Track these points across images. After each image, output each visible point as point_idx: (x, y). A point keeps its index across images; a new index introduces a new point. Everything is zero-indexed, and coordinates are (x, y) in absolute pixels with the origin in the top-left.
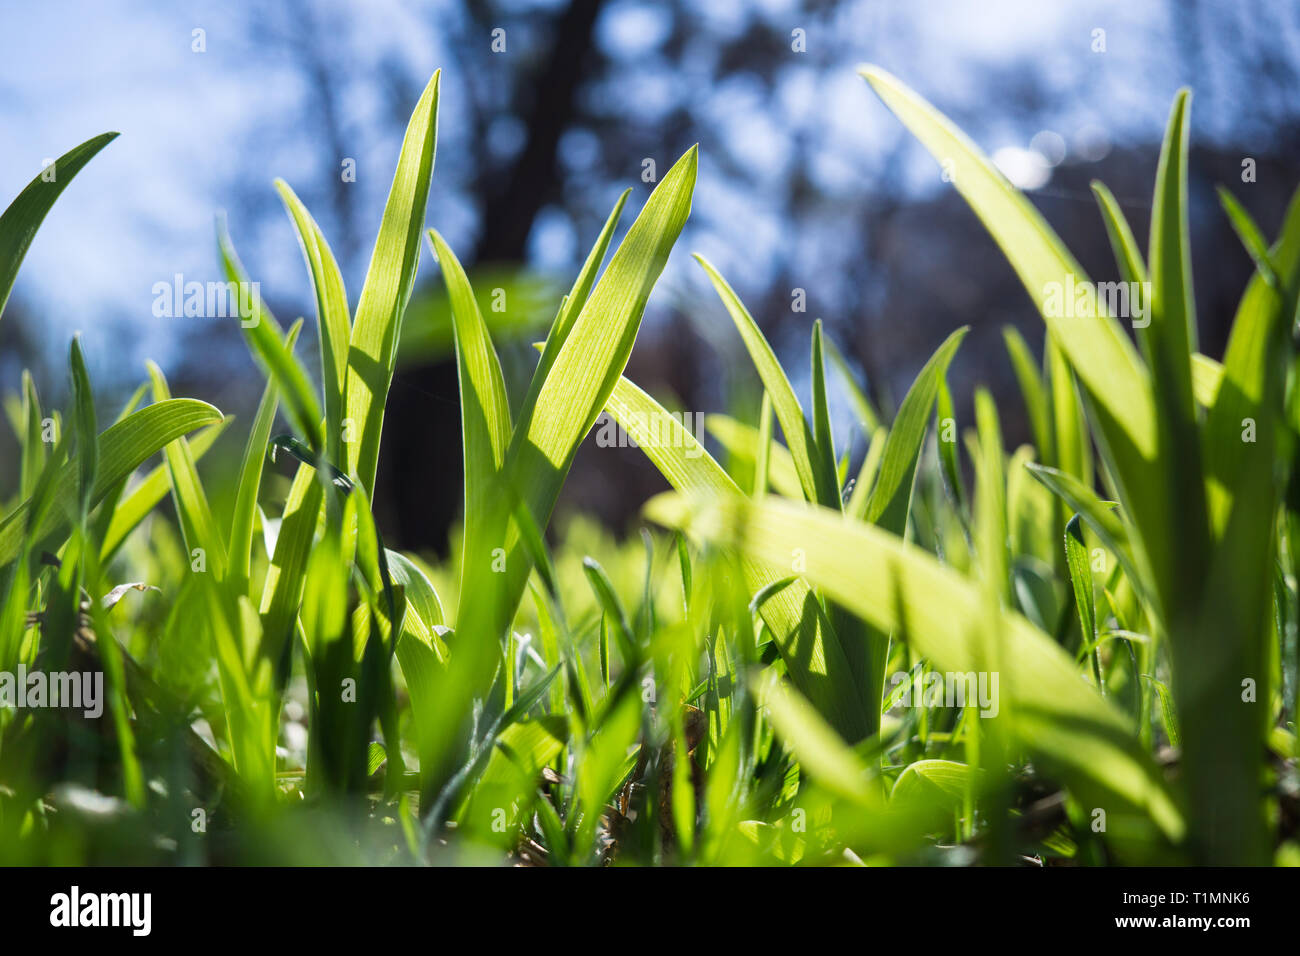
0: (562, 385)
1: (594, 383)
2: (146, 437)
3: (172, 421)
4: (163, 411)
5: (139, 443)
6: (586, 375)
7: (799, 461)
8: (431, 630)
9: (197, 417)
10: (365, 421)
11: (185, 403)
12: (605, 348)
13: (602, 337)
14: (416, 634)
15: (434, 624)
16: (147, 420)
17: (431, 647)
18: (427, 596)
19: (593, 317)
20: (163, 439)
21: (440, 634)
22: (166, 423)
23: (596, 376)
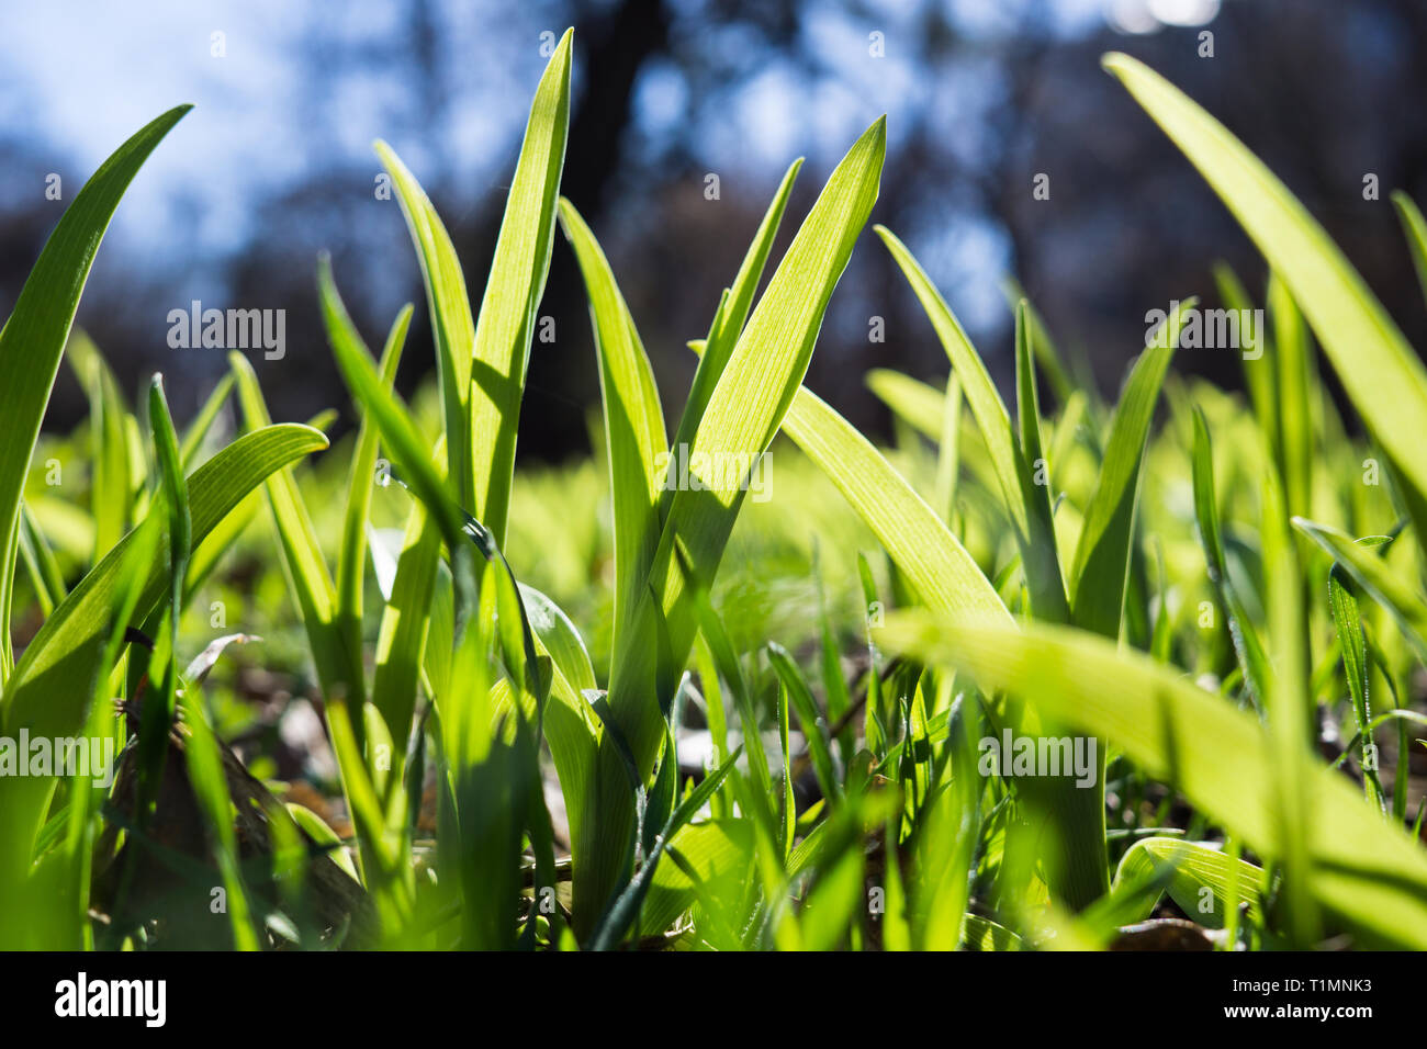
0: (729, 408)
1: (768, 405)
2: (240, 474)
3: (268, 452)
4: (258, 441)
5: (232, 482)
6: (757, 397)
7: (1005, 478)
8: (580, 696)
9: (298, 445)
10: (493, 445)
11: (285, 429)
12: (780, 365)
13: (775, 351)
14: (561, 697)
15: (584, 688)
16: (242, 454)
17: (581, 716)
18: (572, 647)
19: (766, 325)
20: (259, 475)
21: (591, 702)
22: (264, 455)
23: (771, 398)
